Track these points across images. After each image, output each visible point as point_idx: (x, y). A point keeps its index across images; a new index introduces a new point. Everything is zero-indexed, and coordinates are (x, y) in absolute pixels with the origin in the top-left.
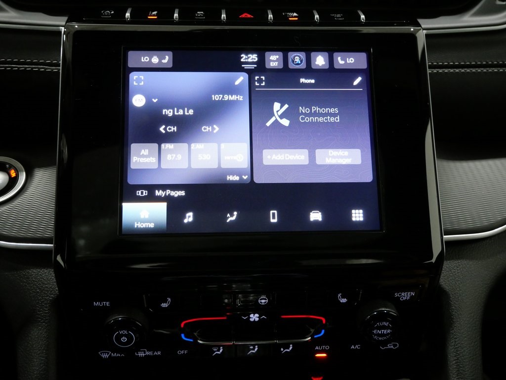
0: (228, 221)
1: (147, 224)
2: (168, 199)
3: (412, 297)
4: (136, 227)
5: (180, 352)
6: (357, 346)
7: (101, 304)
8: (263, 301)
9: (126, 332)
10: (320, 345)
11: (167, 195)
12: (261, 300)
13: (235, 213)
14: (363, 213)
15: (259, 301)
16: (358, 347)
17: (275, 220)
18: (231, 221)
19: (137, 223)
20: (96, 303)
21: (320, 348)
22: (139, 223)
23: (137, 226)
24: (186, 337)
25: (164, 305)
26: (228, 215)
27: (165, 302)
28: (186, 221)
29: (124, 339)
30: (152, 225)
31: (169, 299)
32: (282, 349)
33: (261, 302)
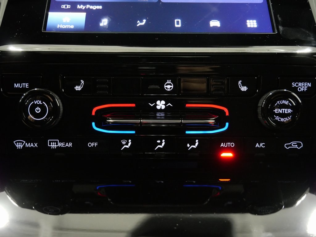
0: (138, 25)
1: (68, 26)
2: (87, 11)
3: (308, 88)
4: (58, 27)
5: (90, 145)
6: (261, 144)
7: (21, 86)
8: (169, 87)
9: (40, 102)
10: (225, 142)
11: (87, 8)
12: (167, 85)
13: (145, 21)
14: (257, 22)
15: (165, 86)
16: (263, 145)
17: (180, 26)
18: (140, 26)
19: (60, 25)
20: (16, 85)
21: (226, 145)
22: (61, 25)
23: (60, 27)
24: (97, 126)
25: (78, 88)
26: (138, 22)
27: (79, 85)
28: (101, 25)
29: (38, 110)
30: (72, 27)
31: (82, 82)
32: (188, 145)
33: (167, 88)
